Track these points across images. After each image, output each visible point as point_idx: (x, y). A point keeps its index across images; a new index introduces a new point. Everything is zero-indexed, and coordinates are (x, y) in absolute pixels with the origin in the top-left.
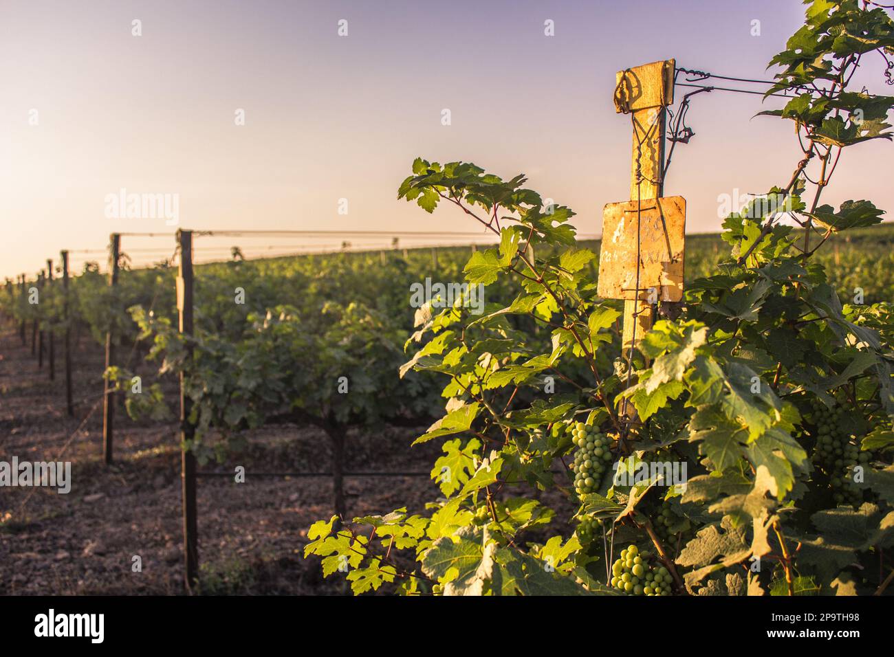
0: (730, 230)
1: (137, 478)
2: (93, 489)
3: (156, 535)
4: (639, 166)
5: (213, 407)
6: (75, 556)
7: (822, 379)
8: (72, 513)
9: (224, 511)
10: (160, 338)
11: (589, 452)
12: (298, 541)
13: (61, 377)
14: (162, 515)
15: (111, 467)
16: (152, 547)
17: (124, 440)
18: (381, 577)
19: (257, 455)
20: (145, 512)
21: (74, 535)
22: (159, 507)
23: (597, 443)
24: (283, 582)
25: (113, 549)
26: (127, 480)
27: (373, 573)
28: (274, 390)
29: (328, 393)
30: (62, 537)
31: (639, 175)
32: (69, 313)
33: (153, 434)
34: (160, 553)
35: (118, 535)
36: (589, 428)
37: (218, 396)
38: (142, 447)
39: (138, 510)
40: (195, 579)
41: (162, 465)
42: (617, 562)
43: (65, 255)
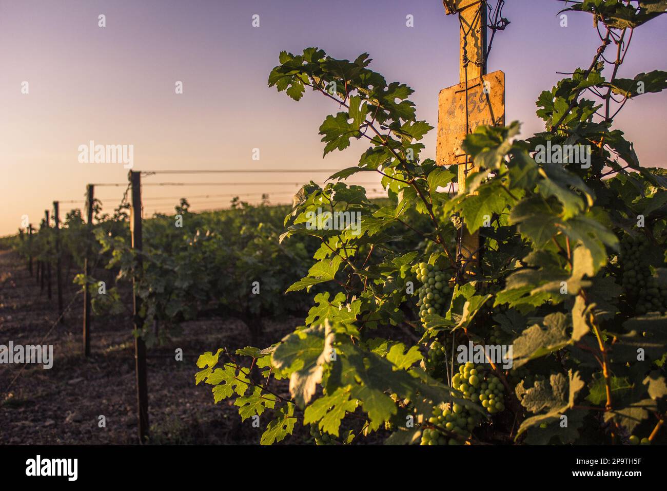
0: (543, 108)
1: (108, 366)
2: (76, 375)
3: (120, 407)
4: (466, 52)
5: (157, 303)
6: (59, 423)
7: (625, 221)
8: (59, 393)
9: (172, 389)
10: (116, 252)
11: (431, 287)
12: (227, 409)
13: (55, 297)
14: (126, 392)
15: (89, 359)
16: (117, 416)
17: (100, 340)
18: (263, 404)
19: (198, 347)
20: (113, 391)
21: (59, 408)
22: (124, 387)
23: (437, 278)
24: (213, 438)
25: (88, 417)
26: (100, 368)
27: (257, 400)
28: (202, 290)
29: (244, 291)
30: (50, 410)
31: (466, 59)
32: (59, 247)
33: (122, 335)
34: (123, 420)
35: (92, 407)
36: (430, 267)
37: (160, 294)
38: (113, 344)
39: (108, 389)
40: (146, 437)
41: (127, 356)
42: (457, 375)
43: (56, 204)
